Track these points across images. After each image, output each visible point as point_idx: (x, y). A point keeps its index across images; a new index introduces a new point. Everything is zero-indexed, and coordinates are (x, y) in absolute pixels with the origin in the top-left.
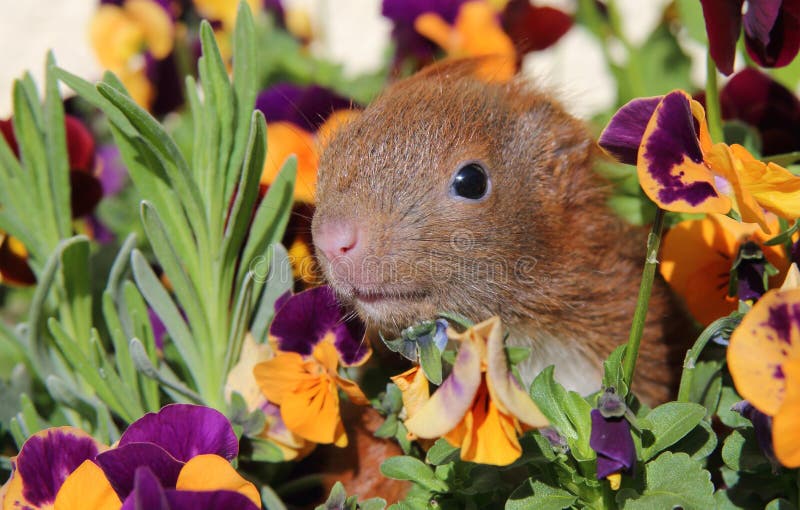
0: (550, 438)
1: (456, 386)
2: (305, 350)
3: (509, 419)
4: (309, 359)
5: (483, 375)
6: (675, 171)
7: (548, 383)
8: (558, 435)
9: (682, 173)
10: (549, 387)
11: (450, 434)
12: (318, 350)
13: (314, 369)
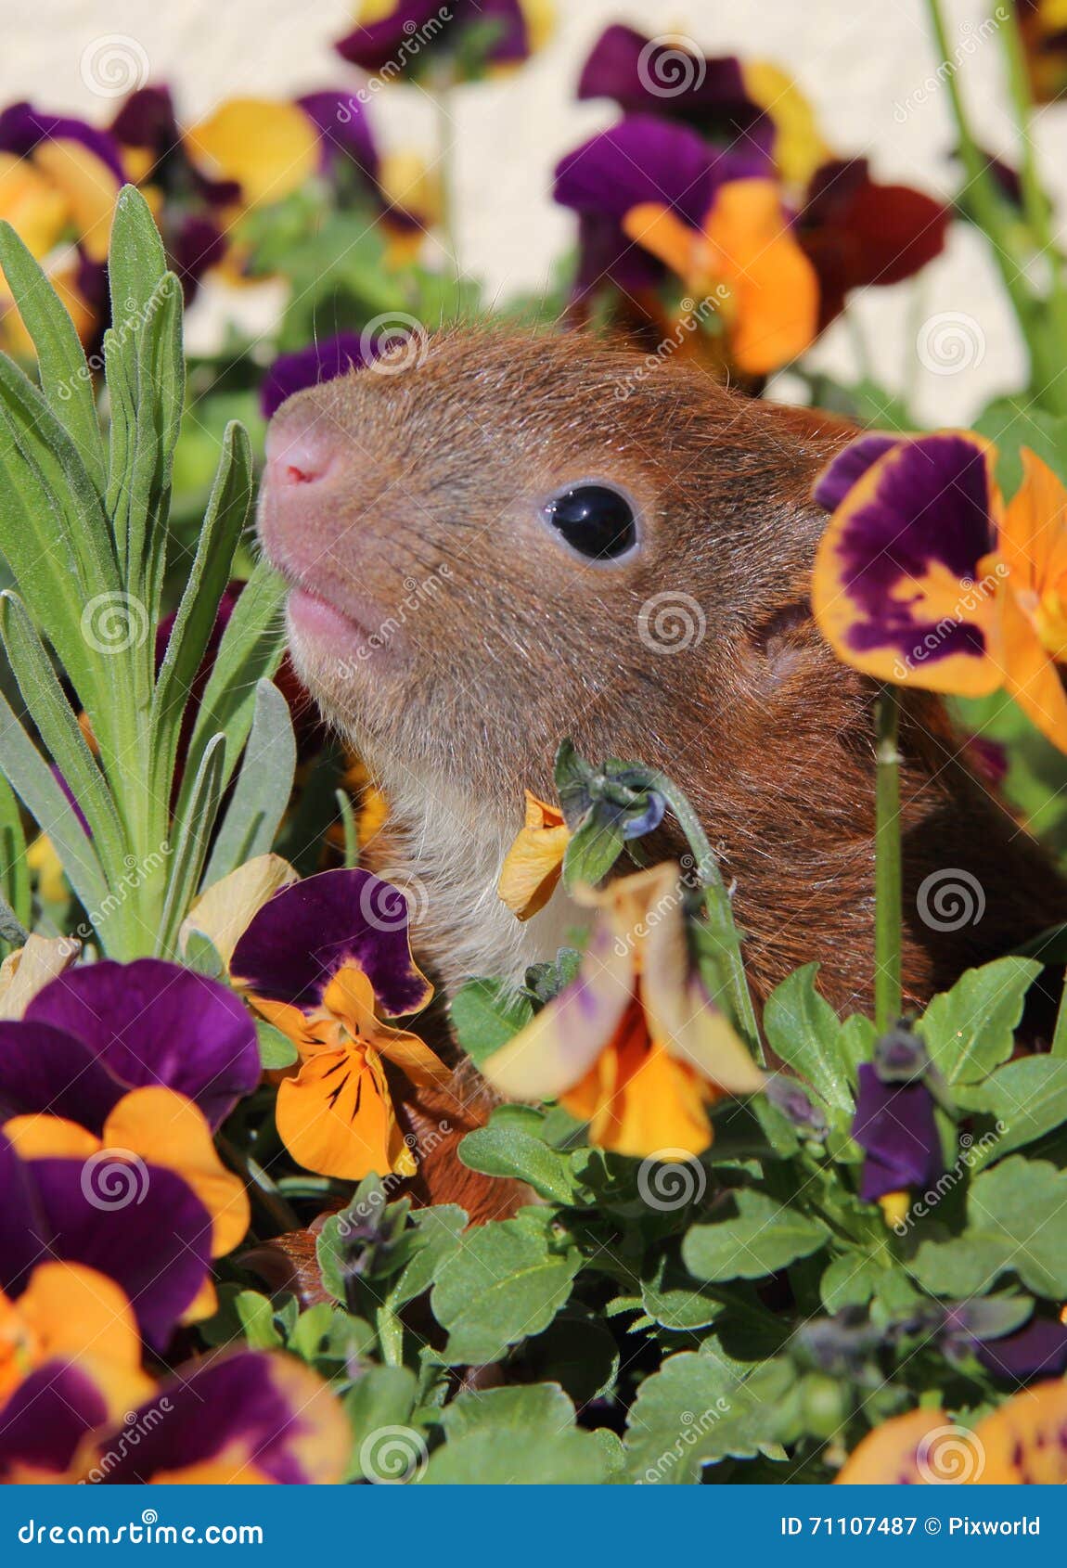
0: (791, 1110)
1: (586, 1000)
2: (309, 999)
3: (686, 1068)
4: (318, 1015)
5: (638, 980)
6: (905, 589)
7: (802, 997)
8: (809, 1105)
9: (920, 597)
10: (804, 1008)
11: (572, 1092)
12: (332, 993)
13: (330, 1033)
